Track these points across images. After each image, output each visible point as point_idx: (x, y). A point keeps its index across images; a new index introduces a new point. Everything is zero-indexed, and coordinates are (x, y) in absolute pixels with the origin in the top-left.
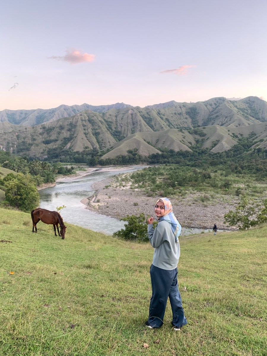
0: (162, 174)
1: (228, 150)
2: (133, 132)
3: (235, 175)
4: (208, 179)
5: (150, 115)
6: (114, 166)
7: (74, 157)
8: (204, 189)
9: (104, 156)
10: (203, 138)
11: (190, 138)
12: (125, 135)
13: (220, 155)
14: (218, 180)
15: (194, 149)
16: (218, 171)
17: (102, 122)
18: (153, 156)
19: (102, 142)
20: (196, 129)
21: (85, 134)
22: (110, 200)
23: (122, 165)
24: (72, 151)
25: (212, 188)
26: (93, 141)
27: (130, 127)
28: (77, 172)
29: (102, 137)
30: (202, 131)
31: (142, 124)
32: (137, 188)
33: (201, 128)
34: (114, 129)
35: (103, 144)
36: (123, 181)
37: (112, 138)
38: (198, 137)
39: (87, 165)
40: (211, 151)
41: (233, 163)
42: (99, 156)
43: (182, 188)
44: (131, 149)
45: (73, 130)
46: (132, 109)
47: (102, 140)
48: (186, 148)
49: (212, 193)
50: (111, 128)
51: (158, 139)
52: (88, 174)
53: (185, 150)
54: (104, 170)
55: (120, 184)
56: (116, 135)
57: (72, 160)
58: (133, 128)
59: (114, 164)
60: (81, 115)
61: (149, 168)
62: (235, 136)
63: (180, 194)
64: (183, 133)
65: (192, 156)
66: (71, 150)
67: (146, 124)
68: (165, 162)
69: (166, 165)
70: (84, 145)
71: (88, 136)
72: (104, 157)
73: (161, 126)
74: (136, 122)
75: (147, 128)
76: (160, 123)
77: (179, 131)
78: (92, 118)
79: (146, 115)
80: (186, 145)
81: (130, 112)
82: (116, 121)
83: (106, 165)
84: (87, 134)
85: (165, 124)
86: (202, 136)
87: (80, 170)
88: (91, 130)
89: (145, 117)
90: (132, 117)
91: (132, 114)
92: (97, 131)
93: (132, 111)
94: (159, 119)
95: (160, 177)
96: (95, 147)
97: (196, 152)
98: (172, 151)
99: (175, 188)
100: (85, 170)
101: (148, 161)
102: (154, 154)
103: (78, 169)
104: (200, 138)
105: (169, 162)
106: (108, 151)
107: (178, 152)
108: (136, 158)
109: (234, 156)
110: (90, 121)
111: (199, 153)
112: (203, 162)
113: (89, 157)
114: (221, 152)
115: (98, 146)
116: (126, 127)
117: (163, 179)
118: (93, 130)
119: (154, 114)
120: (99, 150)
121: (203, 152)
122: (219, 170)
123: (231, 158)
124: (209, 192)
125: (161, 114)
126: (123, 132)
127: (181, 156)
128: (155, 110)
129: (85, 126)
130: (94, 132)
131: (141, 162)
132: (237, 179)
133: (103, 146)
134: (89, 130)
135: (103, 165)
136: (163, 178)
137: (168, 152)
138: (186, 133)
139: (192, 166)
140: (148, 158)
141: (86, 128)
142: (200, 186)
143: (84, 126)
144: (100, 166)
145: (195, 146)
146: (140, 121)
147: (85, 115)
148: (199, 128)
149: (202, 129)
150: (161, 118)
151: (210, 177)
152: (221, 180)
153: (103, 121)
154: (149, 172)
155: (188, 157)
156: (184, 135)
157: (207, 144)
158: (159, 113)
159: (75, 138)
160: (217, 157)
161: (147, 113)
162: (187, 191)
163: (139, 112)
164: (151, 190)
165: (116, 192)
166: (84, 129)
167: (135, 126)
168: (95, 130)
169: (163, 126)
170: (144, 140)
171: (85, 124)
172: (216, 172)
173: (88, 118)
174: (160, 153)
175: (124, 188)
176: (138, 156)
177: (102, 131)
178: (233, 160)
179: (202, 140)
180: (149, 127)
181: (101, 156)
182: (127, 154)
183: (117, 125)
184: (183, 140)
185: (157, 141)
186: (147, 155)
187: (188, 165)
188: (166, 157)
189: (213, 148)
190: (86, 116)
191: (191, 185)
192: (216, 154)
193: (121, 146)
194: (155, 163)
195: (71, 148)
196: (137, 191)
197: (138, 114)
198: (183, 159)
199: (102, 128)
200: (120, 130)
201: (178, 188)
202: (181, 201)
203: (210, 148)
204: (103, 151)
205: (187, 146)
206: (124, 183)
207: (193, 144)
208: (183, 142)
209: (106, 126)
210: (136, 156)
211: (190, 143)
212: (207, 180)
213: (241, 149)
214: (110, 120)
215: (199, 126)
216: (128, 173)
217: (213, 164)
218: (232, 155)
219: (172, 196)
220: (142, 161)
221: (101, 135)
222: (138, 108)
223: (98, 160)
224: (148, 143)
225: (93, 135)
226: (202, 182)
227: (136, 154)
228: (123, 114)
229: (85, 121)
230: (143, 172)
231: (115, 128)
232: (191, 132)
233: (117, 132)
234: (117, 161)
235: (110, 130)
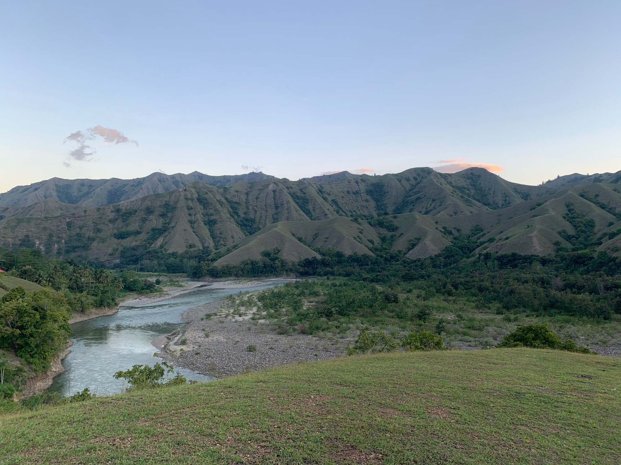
0: (316, 294)
1: (436, 256)
2: (275, 220)
3: (442, 297)
4: (394, 304)
5: (304, 194)
6: (237, 278)
7: (167, 262)
8: (381, 321)
9: (220, 260)
10: (393, 233)
11: (372, 233)
12: (261, 226)
13: (422, 264)
14: (411, 305)
15: (377, 252)
16: (414, 291)
17: (223, 203)
18: (307, 262)
19: (221, 238)
20: (381, 218)
21: (191, 222)
22: (206, 340)
23: (251, 277)
24: (164, 252)
25: (397, 320)
26: (204, 235)
27: (272, 211)
28: (165, 289)
29: (220, 229)
30: (391, 222)
31: (292, 208)
32: (264, 318)
33: (389, 217)
34: (242, 215)
35: (222, 240)
36: (243, 306)
37: (238, 229)
38: (384, 232)
39: (188, 276)
40: (407, 255)
41: (441, 277)
42: (209, 260)
43: (343, 319)
44: (269, 249)
45: (169, 215)
46: (275, 183)
47: (221, 233)
48: (363, 250)
49: (396, 328)
50: (237, 214)
51: (316, 234)
52: (185, 292)
53: (362, 254)
54: (216, 285)
55: (235, 311)
56: (246, 226)
57: (162, 268)
58: (276, 214)
59: (237, 275)
60: (185, 190)
61: (297, 282)
62: (446, 231)
63: (338, 331)
64: (360, 224)
65: (375, 263)
66: (162, 249)
67: (298, 208)
68: (325, 274)
69: (328, 279)
70: (186, 241)
71: (196, 225)
72: (219, 264)
73: (324, 212)
74: (282, 205)
75: (300, 215)
76: (322, 206)
77: (352, 220)
78: (205, 196)
79: (299, 194)
80: (364, 244)
81: (271, 187)
82: (247, 202)
83: (221, 277)
84: (193, 222)
85: (331, 209)
86: (391, 230)
87: (171, 285)
88: (202, 216)
89: (297, 196)
90: (275, 195)
91: (274, 191)
92: (212, 218)
93: (275, 186)
94: (320, 200)
95: (312, 299)
96: (206, 245)
97: (381, 257)
98: (339, 255)
99: (331, 318)
100: (181, 286)
101: (297, 271)
102: (308, 259)
103: (169, 284)
104: (388, 234)
105: (333, 274)
106: (229, 251)
107: (350, 256)
108: (276, 265)
109: (445, 265)
110: (200, 200)
111: (386, 259)
112: (391, 275)
113: (193, 263)
114: (422, 257)
115: (212, 244)
116: (263, 212)
117: (316, 302)
118: (204, 216)
119: (313, 192)
120: (213, 250)
121: (392, 257)
122: (415, 288)
123: (440, 268)
124: (390, 327)
125: (324, 192)
126: (257, 220)
127: (355, 264)
128: (314, 186)
129: (192, 208)
130: (206, 220)
131: (285, 273)
132: (445, 304)
133: (221, 244)
134: (198, 216)
135: (216, 277)
136: (316, 300)
137: (333, 255)
138: (365, 225)
139: (372, 281)
140: (298, 265)
141: (192, 212)
142: (376, 316)
143: (190, 208)
144: (211, 279)
145: (379, 247)
146: (288, 202)
147: (193, 190)
148: (387, 217)
149: (392, 219)
150: (323, 198)
151: (396, 301)
152: (416, 305)
153: (224, 200)
154: (295, 289)
155: (368, 265)
156: (361, 228)
157: (400, 245)
158: (320, 191)
159: (171, 229)
160: (416, 266)
161: (301, 190)
162: (351, 325)
163: (287, 188)
164: (287, 323)
165: (224, 325)
166: (190, 215)
167: (279, 210)
168: (208, 216)
169: (327, 212)
170: (293, 235)
171: (192, 205)
172: (410, 291)
173: (197, 196)
174: (319, 257)
175: (241, 319)
176: (279, 261)
177: (221, 218)
178: (443, 273)
179: (392, 237)
180: (303, 213)
181: (213, 260)
182: (261, 257)
183: (248, 208)
184: (358, 237)
185: (316, 236)
186: (296, 260)
187: (365, 280)
188: (328, 265)
189: (410, 252)
190: (194, 192)
191: (361, 313)
192: (415, 261)
193: (251, 243)
194: (310, 275)
195: (163, 247)
196: (262, 325)
197: (286, 191)
198: (357, 269)
199: (222, 214)
200: (252, 217)
201: (335, 320)
202: (337, 342)
203: (405, 251)
204: (220, 252)
205: (366, 246)
206: (242, 309)
207: (376, 244)
208: (359, 240)
209: (228, 210)
210: (277, 261)
211: (372, 242)
212: (391, 306)
213: (457, 254)
214: (236, 199)
215: (386, 214)
216: (256, 291)
217: (408, 278)
218: (442, 264)
219: (321, 334)
220: (287, 270)
221: (218, 226)
222: (285, 181)
223: (207, 268)
224: (300, 239)
225: (205, 224)
226: (382, 309)
227: (277, 258)
228: (260, 190)
229: (192, 200)
230: (283, 290)
231: (245, 213)
232: (372, 223)
233: (247, 220)
234: (242, 270)
235: (236, 217)
